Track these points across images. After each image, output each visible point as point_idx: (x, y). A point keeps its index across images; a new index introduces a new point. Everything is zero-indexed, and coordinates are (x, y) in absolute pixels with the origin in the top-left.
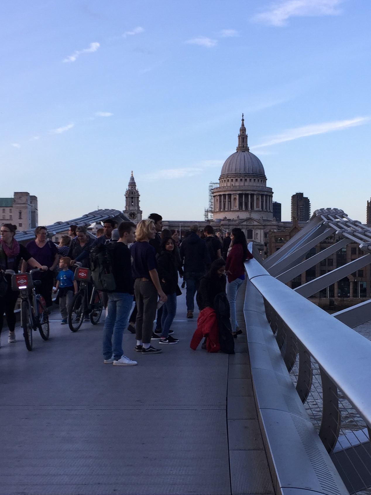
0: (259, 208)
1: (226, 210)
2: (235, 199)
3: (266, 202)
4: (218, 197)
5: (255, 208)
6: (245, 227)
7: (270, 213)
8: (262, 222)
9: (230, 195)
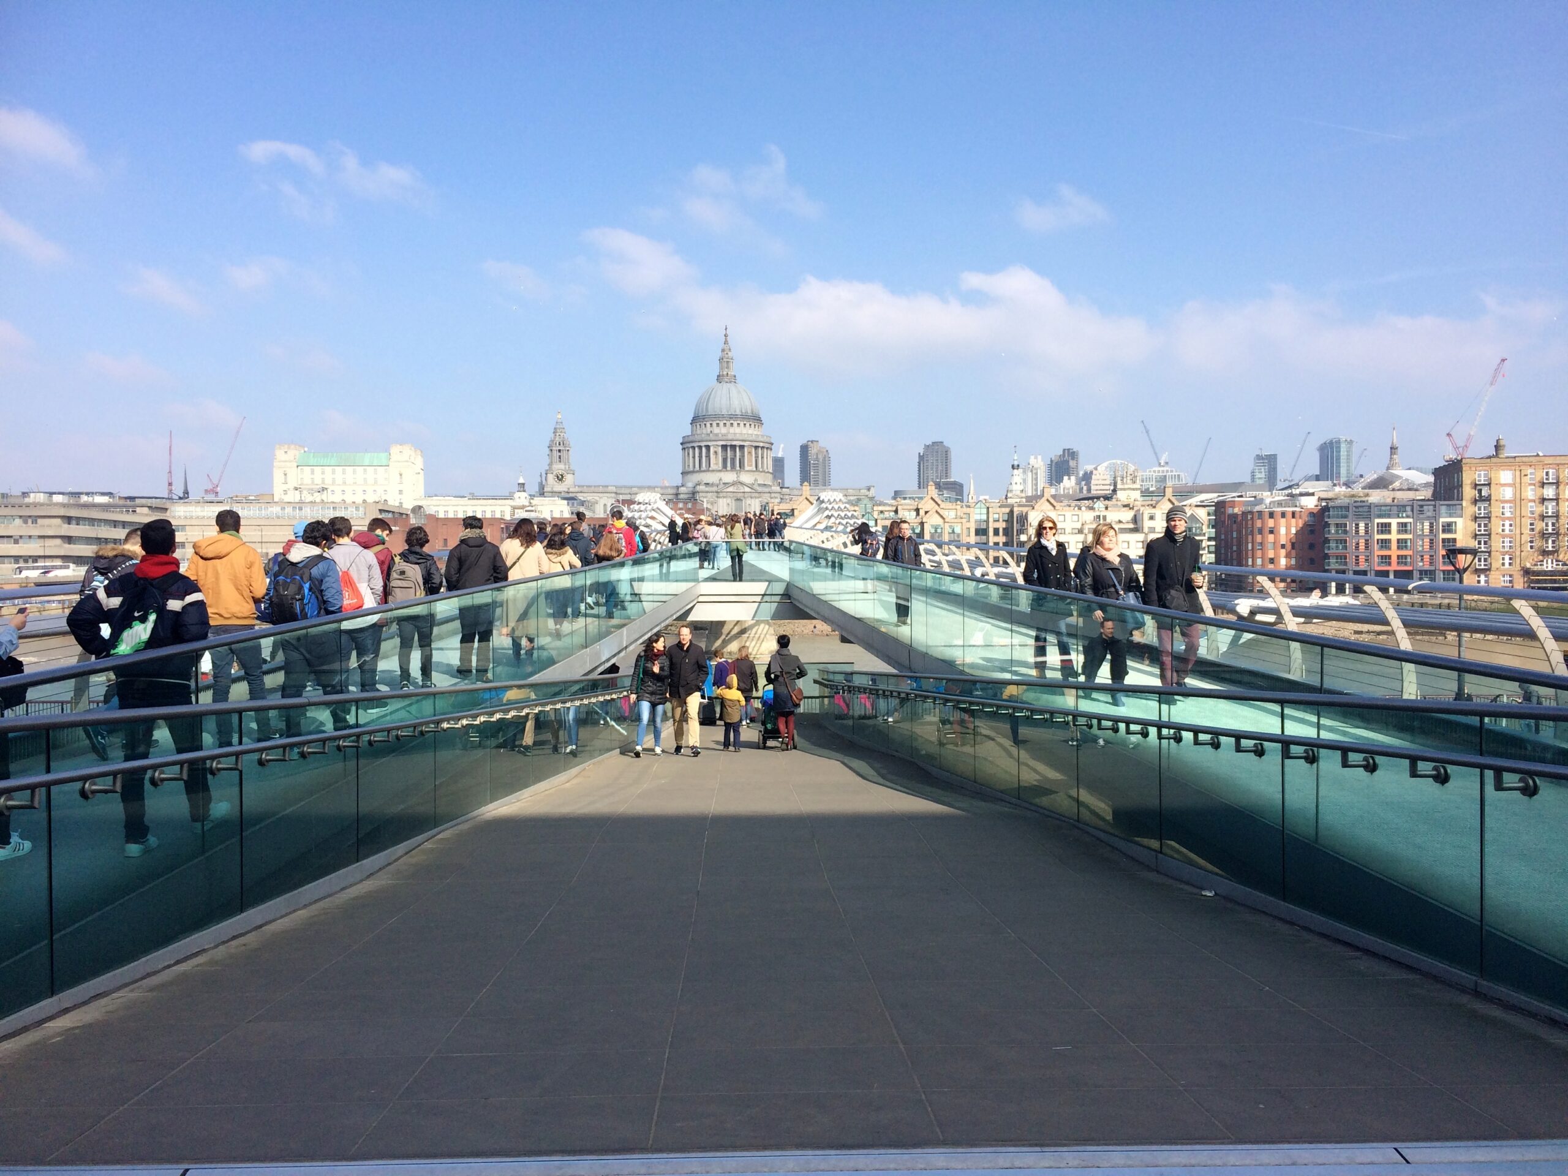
0: (751, 466)
1: (702, 469)
2: (716, 452)
3: (762, 458)
4: (691, 450)
5: (747, 468)
6: (731, 495)
7: (768, 474)
8: (756, 487)
9: (708, 447)
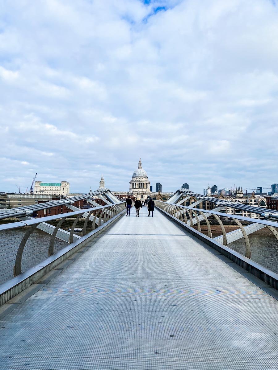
0: (145, 187)
1: (134, 188)
2: (137, 184)
3: (148, 186)
4: (132, 184)
6: (140, 194)
7: (149, 190)
8: (146, 192)
9: (135, 183)
